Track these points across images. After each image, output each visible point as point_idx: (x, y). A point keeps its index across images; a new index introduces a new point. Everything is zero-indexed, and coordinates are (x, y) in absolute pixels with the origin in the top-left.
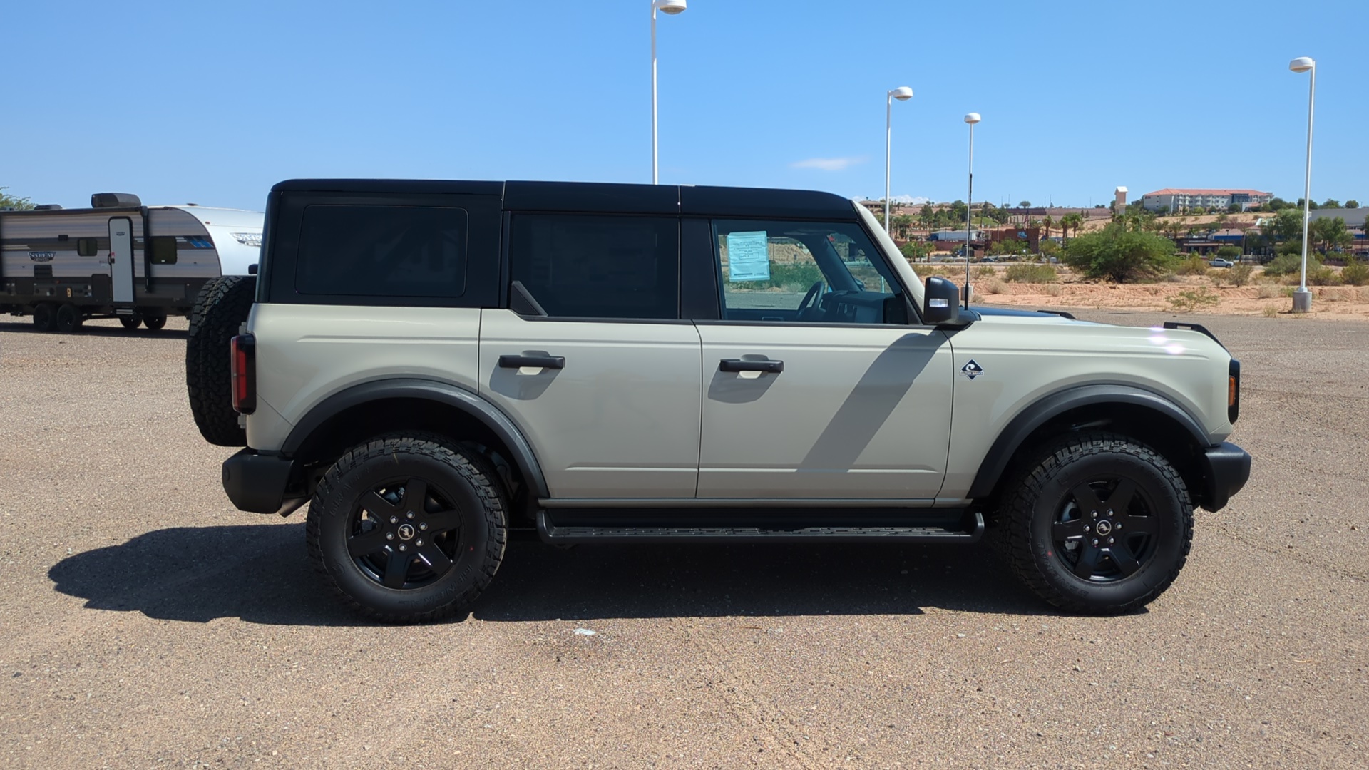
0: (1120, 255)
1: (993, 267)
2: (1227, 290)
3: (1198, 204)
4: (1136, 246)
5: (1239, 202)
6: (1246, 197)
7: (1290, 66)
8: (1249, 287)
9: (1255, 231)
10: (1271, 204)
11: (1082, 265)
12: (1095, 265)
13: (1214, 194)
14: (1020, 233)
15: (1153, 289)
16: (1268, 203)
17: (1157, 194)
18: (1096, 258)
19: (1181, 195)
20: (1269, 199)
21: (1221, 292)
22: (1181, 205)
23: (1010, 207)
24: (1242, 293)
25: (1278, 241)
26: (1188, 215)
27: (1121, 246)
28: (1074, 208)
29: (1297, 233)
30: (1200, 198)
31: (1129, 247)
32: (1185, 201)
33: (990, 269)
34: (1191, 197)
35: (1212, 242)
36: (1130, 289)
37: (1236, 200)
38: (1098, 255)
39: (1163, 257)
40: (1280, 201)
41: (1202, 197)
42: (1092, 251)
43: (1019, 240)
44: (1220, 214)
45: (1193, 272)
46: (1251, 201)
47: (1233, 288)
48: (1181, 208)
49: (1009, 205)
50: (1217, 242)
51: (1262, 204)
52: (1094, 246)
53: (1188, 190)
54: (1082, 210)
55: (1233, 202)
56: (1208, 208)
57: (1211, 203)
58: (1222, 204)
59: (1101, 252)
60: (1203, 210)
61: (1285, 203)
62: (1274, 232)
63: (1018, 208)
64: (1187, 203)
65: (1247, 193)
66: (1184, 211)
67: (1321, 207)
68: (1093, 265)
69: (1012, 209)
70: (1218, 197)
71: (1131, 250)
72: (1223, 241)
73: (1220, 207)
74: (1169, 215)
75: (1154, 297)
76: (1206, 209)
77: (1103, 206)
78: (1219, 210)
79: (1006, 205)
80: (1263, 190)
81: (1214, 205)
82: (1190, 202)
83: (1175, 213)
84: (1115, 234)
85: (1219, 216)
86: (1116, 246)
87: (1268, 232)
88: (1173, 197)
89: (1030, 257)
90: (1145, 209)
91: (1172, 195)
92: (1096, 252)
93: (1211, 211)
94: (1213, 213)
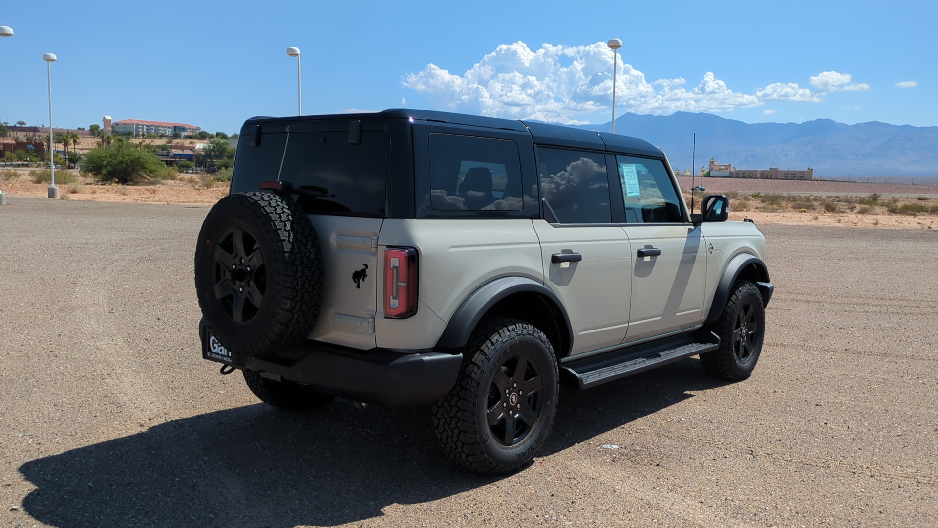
0: (124, 165)
1: (17, 171)
2: (201, 191)
3: (152, 131)
4: (135, 158)
5: (179, 131)
6: (183, 129)
7: (287, 52)
8: (215, 189)
9: (200, 152)
10: (200, 134)
11: (94, 171)
12: (105, 172)
13: (163, 125)
14: (28, 146)
15: (152, 190)
16: (198, 133)
17: (124, 122)
18: (106, 167)
19: (141, 124)
20: (198, 131)
21: (197, 192)
22: (141, 131)
23: (8, 125)
24: (211, 193)
25: (215, 159)
26: (146, 138)
27: (124, 158)
28: (61, 129)
29: (226, 154)
30: (153, 127)
31: (130, 159)
32: (143, 128)
33: (14, 173)
34: (147, 126)
35: (171, 158)
36: (136, 190)
37: (177, 130)
38: (107, 164)
39: (154, 168)
40: (205, 132)
41: (155, 126)
42: (103, 161)
43: (30, 151)
44: (168, 139)
45: (169, 178)
46: (187, 132)
47: (204, 189)
48: (141, 133)
49: (7, 123)
50: (174, 158)
51: (194, 134)
52: (103, 157)
53: (145, 121)
54: (68, 130)
55: (175, 131)
56: (159, 135)
57: (161, 131)
58: (168, 132)
59: (109, 162)
60: (156, 135)
61: (209, 134)
62: (212, 153)
63: (15, 125)
64: (145, 130)
65: (183, 126)
66: (143, 135)
67: (231, 138)
68: (104, 172)
69: (10, 126)
70: (165, 127)
71: (131, 162)
72: (178, 157)
73: (167, 134)
74: (133, 137)
75: (154, 195)
76: (158, 135)
77: (83, 129)
78: (167, 136)
79: (4, 123)
80: (194, 125)
81: (163, 132)
82: (147, 129)
83: (137, 136)
84: (118, 151)
85: (167, 140)
86: (121, 158)
87: (208, 153)
88: (135, 125)
89: (39, 164)
90: (116, 132)
91: (134, 124)
92: (105, 162)
93: (162, 136)
94: (163, 138)
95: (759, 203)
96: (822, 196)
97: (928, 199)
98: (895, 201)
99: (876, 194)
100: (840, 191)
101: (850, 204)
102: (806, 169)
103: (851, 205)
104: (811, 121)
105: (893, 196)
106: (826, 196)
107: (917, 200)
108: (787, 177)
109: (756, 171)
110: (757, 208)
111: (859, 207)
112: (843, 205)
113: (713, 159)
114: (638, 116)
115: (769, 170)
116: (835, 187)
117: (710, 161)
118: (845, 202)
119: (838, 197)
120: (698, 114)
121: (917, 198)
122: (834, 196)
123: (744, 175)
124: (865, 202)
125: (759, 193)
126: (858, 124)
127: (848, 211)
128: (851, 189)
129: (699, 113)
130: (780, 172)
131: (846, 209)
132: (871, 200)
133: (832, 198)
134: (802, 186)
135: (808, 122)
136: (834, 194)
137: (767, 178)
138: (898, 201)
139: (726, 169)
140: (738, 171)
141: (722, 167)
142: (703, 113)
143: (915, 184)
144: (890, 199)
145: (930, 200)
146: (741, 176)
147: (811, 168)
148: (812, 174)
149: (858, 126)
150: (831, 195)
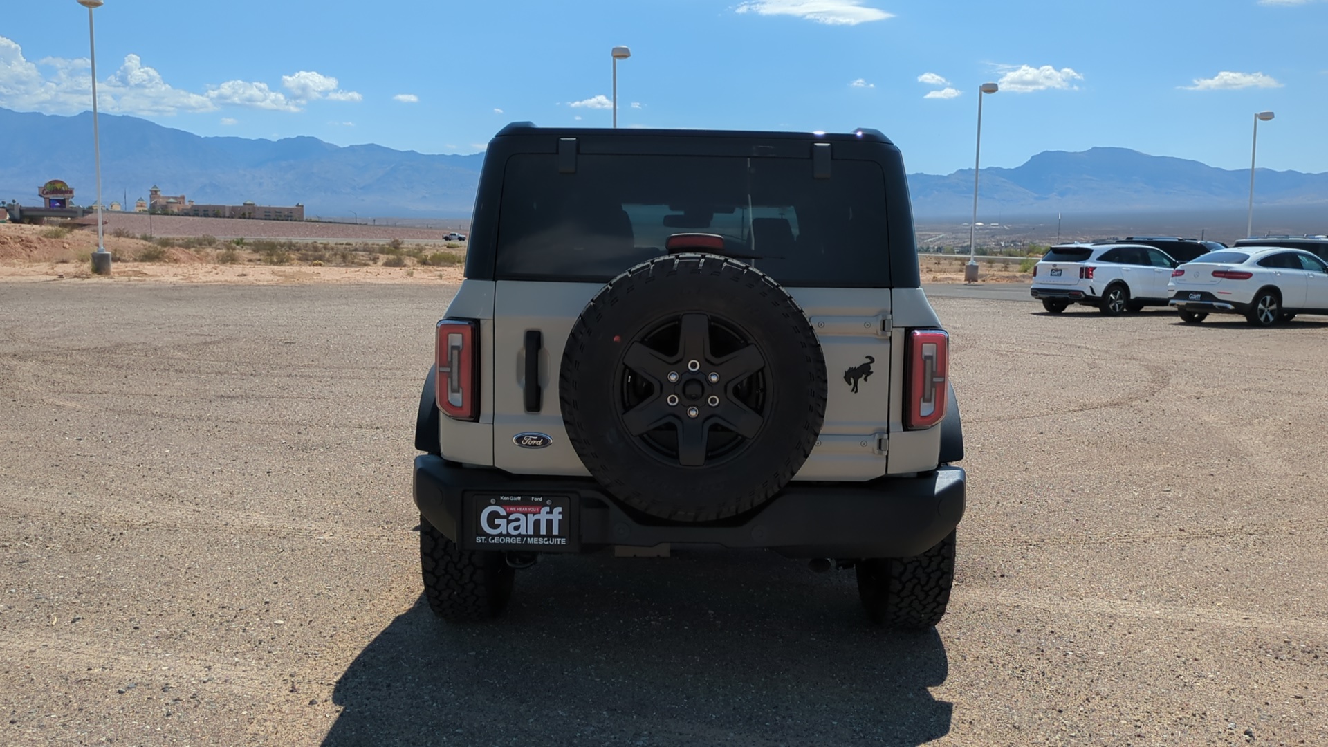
95: (250, 253)
96: (328, 244)
97: (458, 247)
98: (421, 249)
99: (397, 241)
100: (351, 237)
101: (370, 254)
102: (293, 206)
103: (372, 254)
104: (289, 139)
105: (416, 243)
106: (335, 242)
107: (445, 247)
108: (269, 216)
109: (224, 207)
110: (250, 261)
111: (383, 258)
112: (362, 256)
113: (155, 187)
114: (16, 113)
115: (242, 205)
116: (343, 231)
117: (151, 191)
118: (364, 251)
119: (350, 244)
120: (119, 117)
121: (445, 246)
122: (345, 242)
123: (206, 213)
124: (386, 250)
125: (242, 239)
126: (351, 146)
127: (371, 263)
128: (364, 233)
129: (121, 115)
130: (259, 208)
131: (367, 260)
132: (392, 248)
133: (344, 246)
134: (300, 230)
135: (285, 139)
136: (344, 241)
137: (243, 216)
138: (425, 249)
139: (177, 203)
140: (196, 206)
141: (172, 200)
142: (128, 117)
143: (431, 228)
144: (414, 246)
145: (461, 248)
146: (201, 213)
147: (300, 204)
148: (302, 213)
149: (352, 149)
150: (341, 242)
